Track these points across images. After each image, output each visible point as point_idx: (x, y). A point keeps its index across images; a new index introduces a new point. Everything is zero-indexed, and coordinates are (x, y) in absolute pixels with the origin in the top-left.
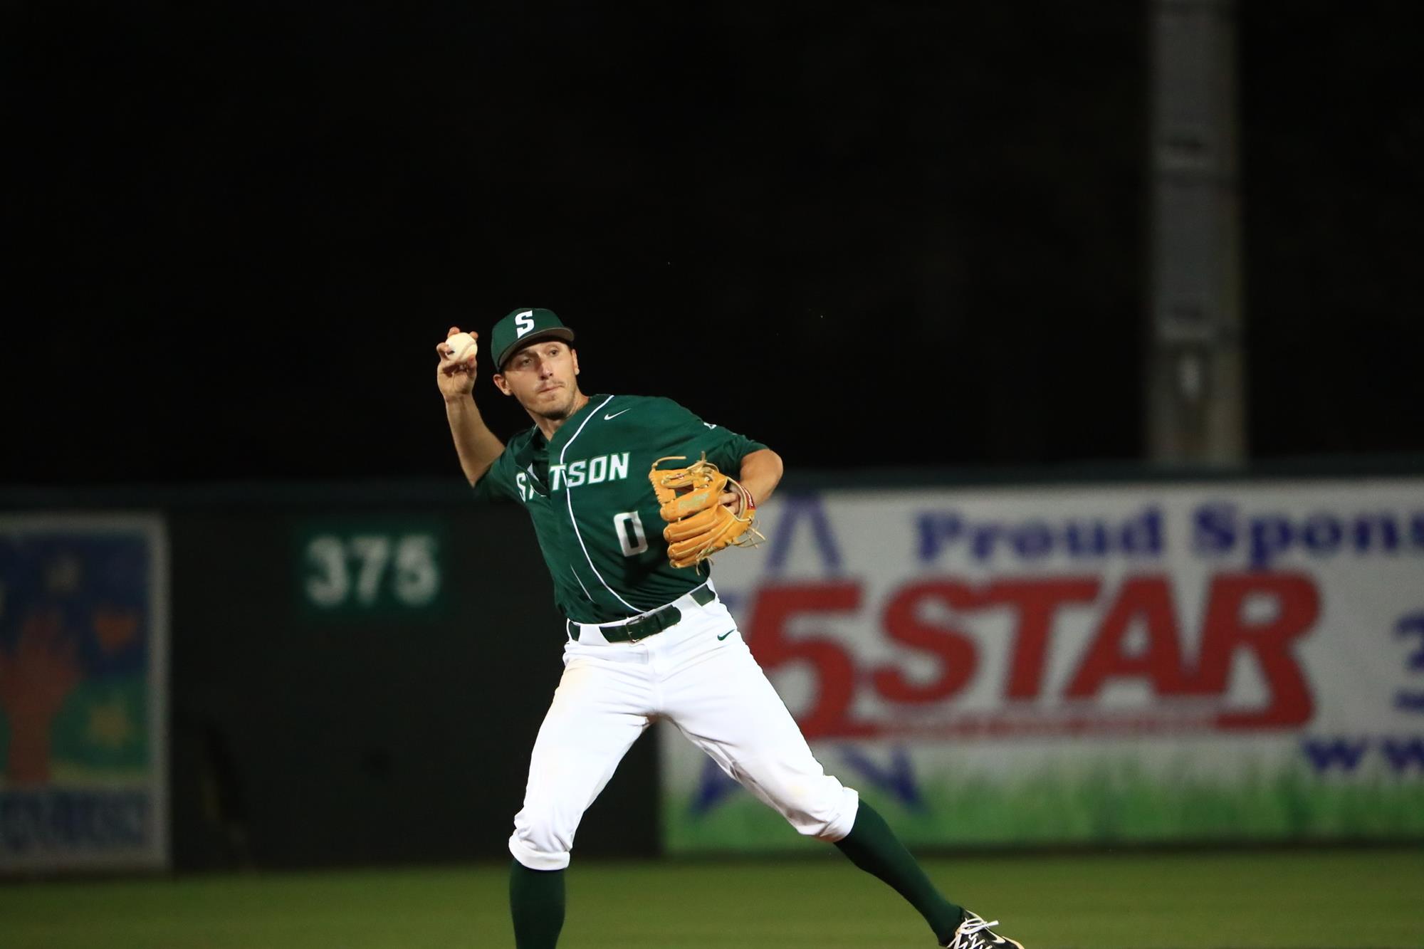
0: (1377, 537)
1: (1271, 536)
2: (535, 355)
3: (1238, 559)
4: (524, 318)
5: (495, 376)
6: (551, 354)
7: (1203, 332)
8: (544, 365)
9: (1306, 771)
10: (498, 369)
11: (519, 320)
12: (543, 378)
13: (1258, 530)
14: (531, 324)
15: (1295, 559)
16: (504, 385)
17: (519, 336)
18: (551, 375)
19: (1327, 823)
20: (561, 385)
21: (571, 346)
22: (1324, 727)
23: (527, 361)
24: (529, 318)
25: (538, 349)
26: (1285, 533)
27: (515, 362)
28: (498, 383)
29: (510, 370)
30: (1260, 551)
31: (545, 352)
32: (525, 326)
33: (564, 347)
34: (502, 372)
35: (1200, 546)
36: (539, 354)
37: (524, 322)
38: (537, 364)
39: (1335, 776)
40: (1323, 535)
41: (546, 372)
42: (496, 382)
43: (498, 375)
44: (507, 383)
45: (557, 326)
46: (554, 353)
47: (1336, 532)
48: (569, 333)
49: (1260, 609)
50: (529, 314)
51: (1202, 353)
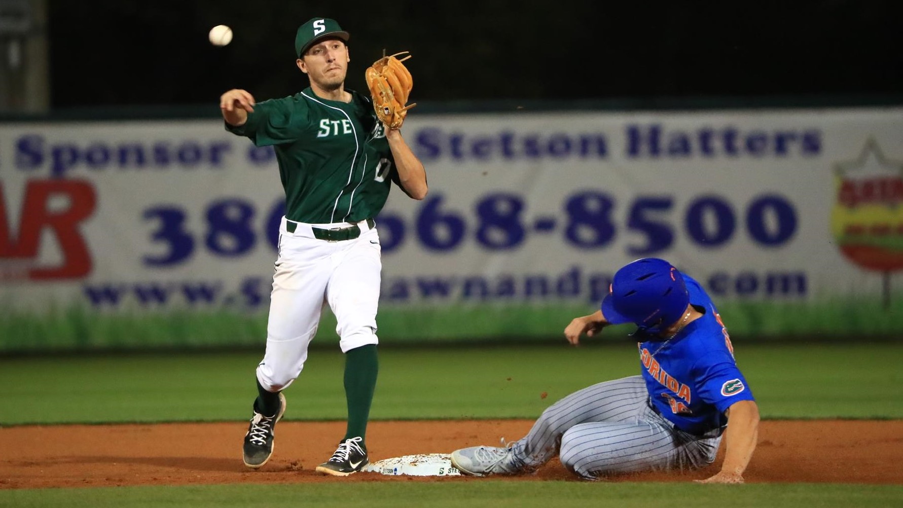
0: (132, 158)
1: (66, 157)
2: (324, 48)
3: (44, 172)
4: (319, 24)
5: (298, 60)
6: (334, 47)
7: (23, 26)
8: (330, 53)
9: (87, 305)
10: (299, 55)
11: (315, 25)
12: (329, 61)
13: (57, 153)
14: (323, 28)
15: (80, 172)
16: (303, 65)
17: (315, 35)
18: (334, 60)
19: (99, 339)
20: (338, 67)
21: (346, 44)
22: (98, 278)
23: (318, 51)
24: (322, 24)
25: (327, 44)
26: (75, 155)
27: (312, 50)
28: (300, 64)
29: (308, 55)
30: (58, 167)
31: (330, 45)
32: (319, 29)
33: (342, 44)
34: (302, 57)
35: (19, 164)
36: (327, 47)
37: (319, 27)
38: (325, 52)
39: (106, 308)
40: (98, 156)
41: (332, 58)
42: (298, 64)
43: (300, 60)
44: (305, 64)
45: (338, 31)
46: (336, 46)
47: (106, 154)
48: (346, 35)
49: (58, 203)
50: (322, 21)
51: (22, 39)
